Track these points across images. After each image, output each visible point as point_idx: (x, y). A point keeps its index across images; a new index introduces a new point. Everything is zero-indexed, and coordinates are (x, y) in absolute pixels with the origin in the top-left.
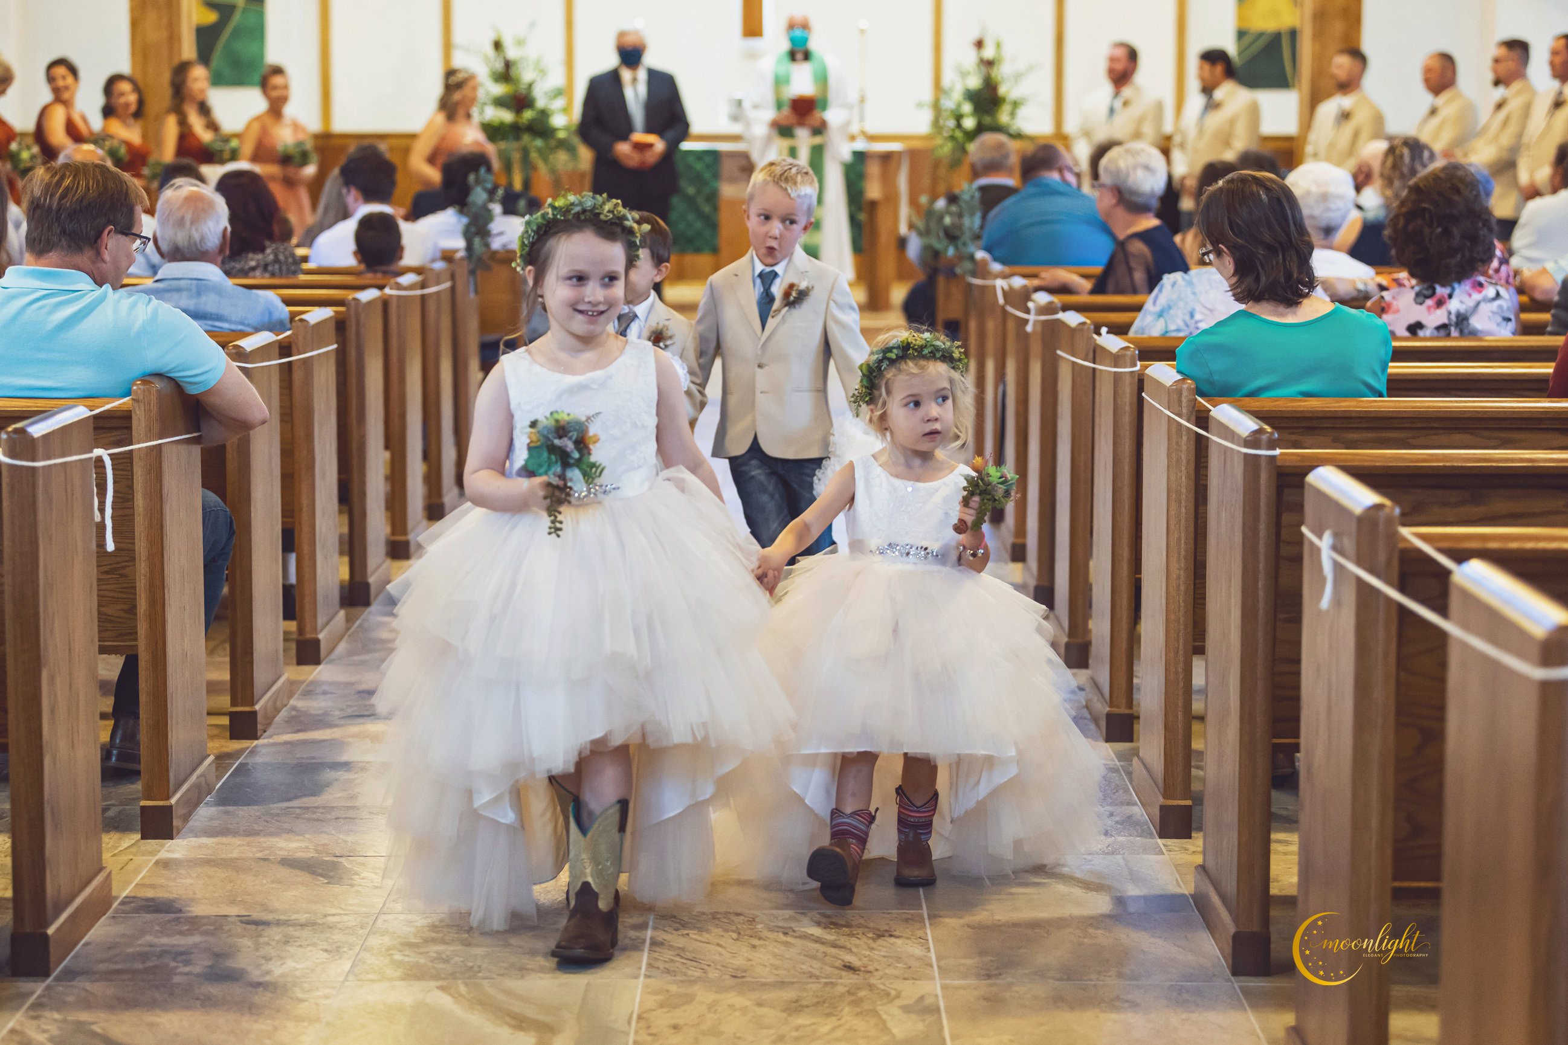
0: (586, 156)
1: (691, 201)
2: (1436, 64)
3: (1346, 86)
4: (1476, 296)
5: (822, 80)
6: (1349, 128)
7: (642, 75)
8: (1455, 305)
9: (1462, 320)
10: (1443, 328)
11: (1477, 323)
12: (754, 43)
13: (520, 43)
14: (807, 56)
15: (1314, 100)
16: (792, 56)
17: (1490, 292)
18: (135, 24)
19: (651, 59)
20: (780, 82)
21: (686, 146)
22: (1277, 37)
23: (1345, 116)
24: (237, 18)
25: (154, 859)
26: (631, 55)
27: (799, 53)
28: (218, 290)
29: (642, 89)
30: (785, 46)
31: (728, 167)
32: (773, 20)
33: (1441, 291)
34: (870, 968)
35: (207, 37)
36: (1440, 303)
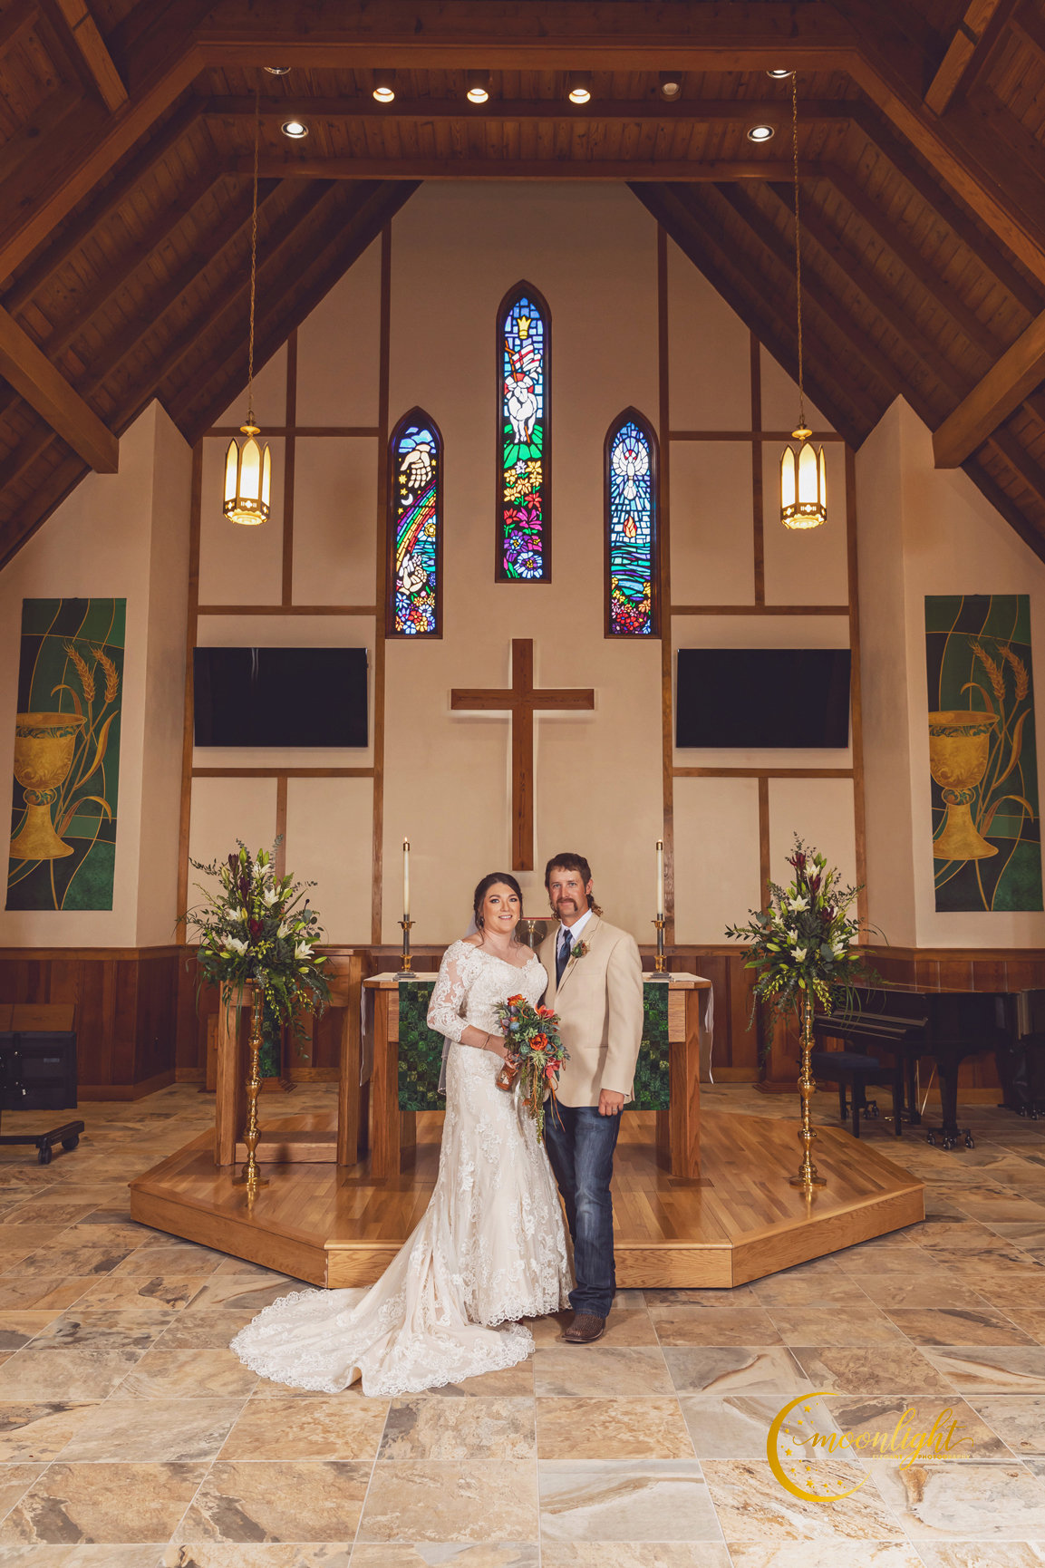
22: (971, 865)
24: (90, 850)
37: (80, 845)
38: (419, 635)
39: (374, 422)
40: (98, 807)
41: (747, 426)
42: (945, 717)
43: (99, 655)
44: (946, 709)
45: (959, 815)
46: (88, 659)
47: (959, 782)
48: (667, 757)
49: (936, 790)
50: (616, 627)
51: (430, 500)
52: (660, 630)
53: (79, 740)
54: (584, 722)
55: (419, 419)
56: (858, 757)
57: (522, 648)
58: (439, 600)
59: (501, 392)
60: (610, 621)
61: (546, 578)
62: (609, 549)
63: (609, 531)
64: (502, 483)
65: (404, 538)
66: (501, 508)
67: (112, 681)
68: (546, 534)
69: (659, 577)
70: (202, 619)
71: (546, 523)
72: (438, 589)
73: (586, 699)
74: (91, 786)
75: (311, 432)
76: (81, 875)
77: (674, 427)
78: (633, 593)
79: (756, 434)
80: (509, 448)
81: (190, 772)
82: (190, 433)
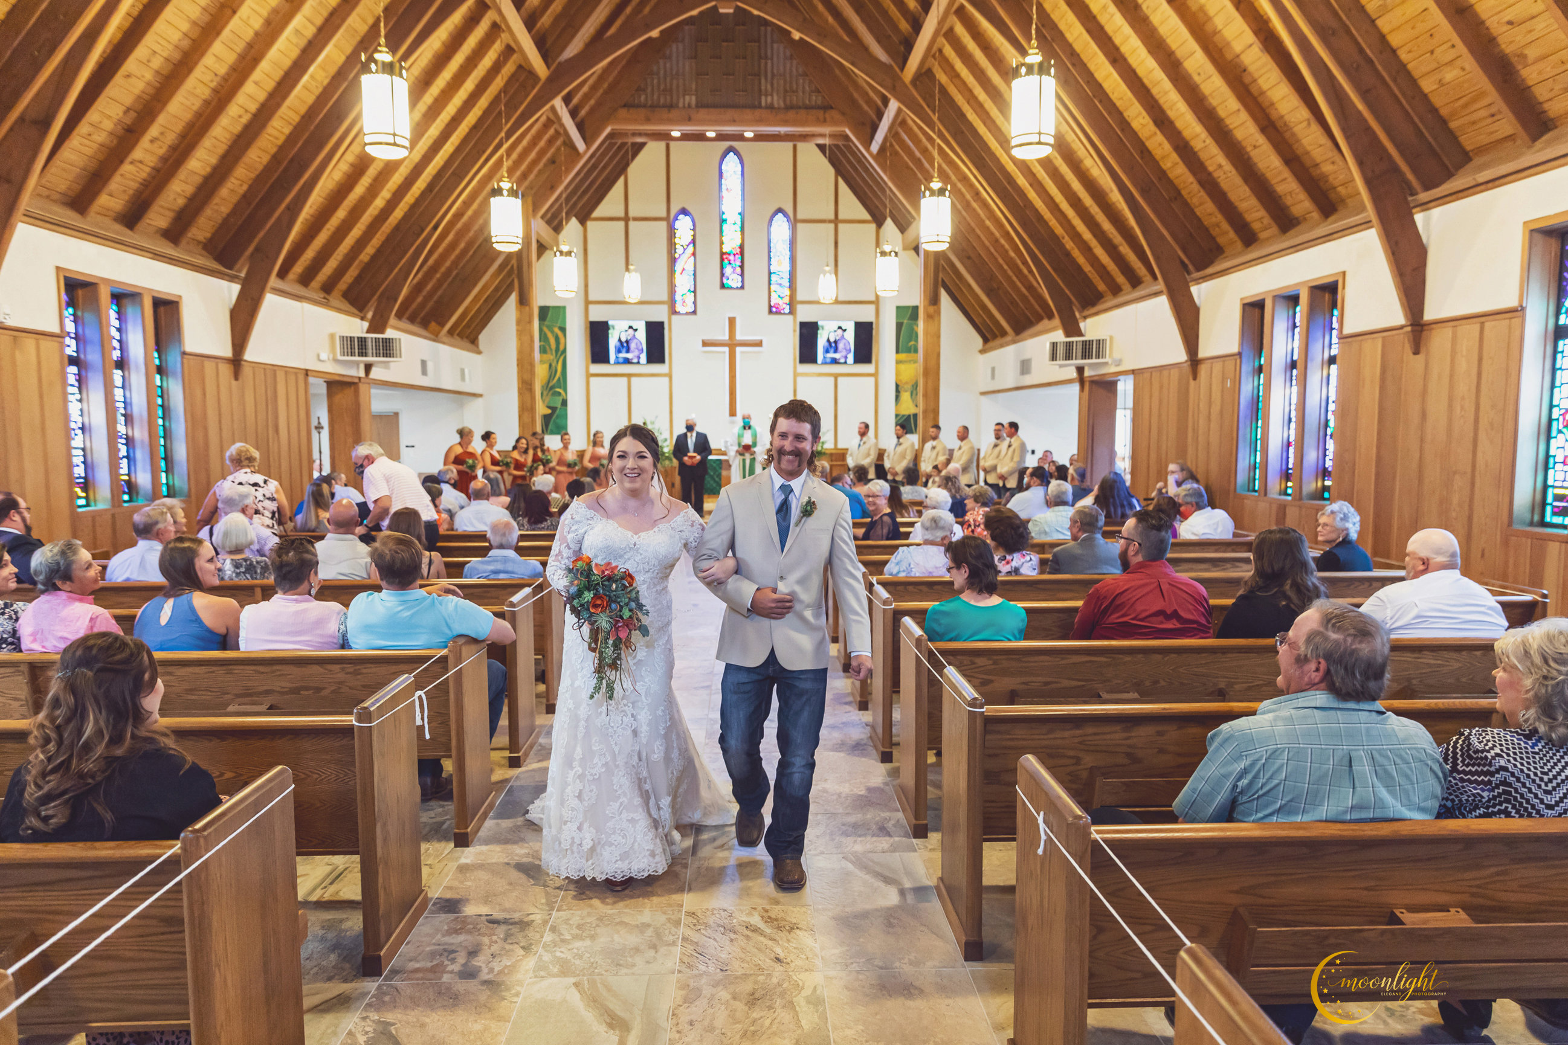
0: (675, 463)
1: (712, 477)
2: (961, 430)
3: (935, 438)
4: (1023, 560)
5: (755, 436)
6: (935, 452)
7: (694, 434)
8: (1014, 564)
9: (1016, 571)
10: (1009, 573)
11: (1023, 571)
12: (733, 418)
13: (653, 423)
14: (750, 428)
15: (924, 441)
16: (744, 428)
17: (1028, 558)
18: (520, 417)
19: (698, 429)
20: (740, 436)
21: (710, 457)
22: (909, 416)
23: (934, 448)
24: (558, 411)
25: (456, 864)
26: (690, 428)
27: (747, 426)
28: (513, 561)
29: (694, 439)
30: (742, 424)
31: (724, 465)
32: (740, 412)
33: (1008, 557)
34: (789, 960)
35: (547, 419)
36: (1008, 563)
37: (554, 409)
38: (687, 314)
39: (664, 214)
40: (559, 394)
41: (832, 217)
42: (903, 356)
43: (556, 330)
44: (903, 352)
45: (906, 396)
46: (552, 332)
47: (906, 383)
48: (795, 368)
49: (897, 386)
50: (773, 310)
51: (691, 249)
52: (792, 312)
53: (550, 365)
54: (758, 352)
55: (684, 212)
56: (877, 368)
57: (732, 321)
58: (695, 296)
59: (720, 198)
60: (770, 307)
61: (742, 287)
62: (770, 273)
63: (770, 265)
64: (722, 243)
65: (678, 267)
66: (722, 254)
67: (562, 340)
68: (742, 267)
69: (792, 286)
70: (591, 307)
71: (742, 261)
72: (694, 292)
73: (759, 344)
74: (556, 385)
75: (635, 219)
76: (555, 421)
77: (800, 216)
78: (780, 295)
79: (836, 221)
80: (725, 226)
81: (589, 375)
82: (583, 221)
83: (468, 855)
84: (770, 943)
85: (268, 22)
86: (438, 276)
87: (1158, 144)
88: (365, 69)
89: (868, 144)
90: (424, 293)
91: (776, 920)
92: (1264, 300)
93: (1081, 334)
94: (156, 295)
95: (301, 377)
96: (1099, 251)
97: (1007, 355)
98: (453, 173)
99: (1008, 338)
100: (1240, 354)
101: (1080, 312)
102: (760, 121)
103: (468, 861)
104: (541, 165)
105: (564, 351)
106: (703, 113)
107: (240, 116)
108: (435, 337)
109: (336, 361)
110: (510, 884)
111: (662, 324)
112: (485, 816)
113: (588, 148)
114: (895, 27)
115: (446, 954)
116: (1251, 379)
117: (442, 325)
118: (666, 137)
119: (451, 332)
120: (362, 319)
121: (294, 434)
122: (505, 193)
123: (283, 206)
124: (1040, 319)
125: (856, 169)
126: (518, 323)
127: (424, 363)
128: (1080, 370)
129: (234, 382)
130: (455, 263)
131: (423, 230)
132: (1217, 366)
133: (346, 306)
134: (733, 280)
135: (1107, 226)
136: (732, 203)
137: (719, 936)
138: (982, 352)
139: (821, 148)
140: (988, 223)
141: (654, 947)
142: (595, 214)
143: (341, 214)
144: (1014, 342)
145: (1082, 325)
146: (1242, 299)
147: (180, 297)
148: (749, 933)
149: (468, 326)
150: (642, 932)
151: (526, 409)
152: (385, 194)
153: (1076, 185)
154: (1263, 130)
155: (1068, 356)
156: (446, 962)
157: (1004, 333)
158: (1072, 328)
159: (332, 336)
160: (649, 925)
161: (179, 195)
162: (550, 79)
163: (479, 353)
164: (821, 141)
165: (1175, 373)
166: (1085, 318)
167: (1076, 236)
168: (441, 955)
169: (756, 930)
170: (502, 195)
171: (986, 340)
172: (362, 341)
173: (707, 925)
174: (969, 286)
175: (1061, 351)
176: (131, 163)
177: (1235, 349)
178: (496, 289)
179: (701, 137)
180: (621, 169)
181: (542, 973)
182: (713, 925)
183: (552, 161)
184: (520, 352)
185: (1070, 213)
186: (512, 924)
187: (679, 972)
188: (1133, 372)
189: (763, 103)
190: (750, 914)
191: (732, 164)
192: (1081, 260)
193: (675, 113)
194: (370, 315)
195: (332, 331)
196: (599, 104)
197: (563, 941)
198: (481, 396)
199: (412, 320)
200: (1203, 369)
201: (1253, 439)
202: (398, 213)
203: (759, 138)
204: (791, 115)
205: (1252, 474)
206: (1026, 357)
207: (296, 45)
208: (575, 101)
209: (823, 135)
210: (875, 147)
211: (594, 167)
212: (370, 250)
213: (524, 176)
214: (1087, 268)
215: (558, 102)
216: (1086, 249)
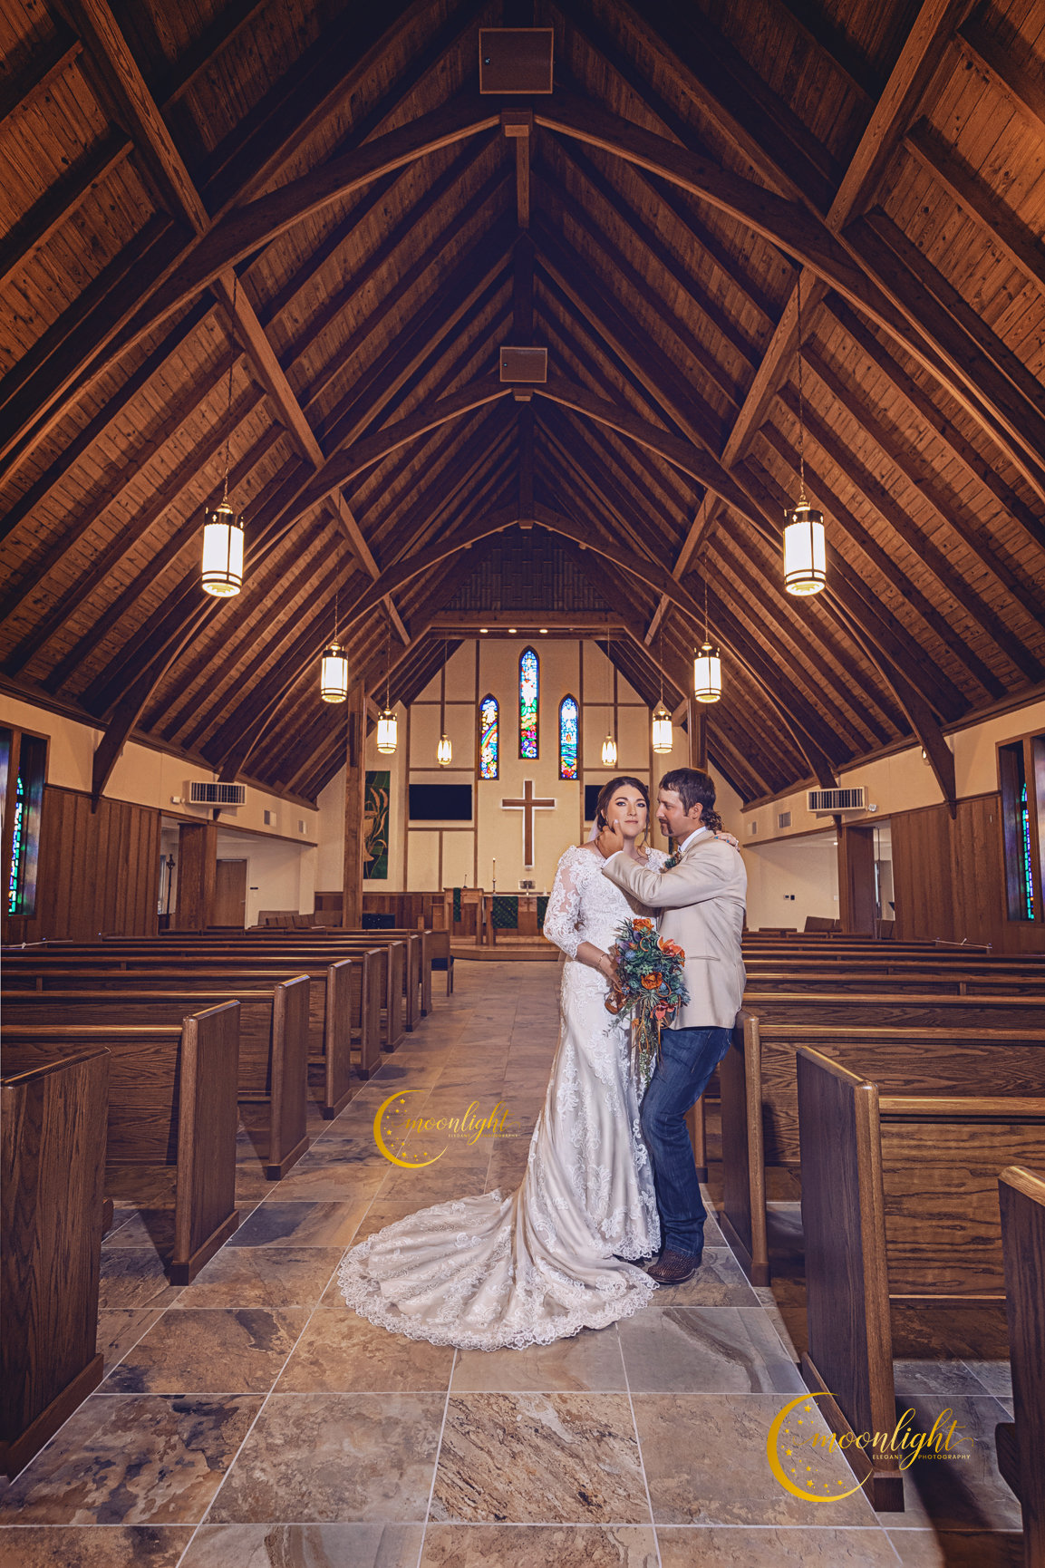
12: (529, 866)
18: (345, 860)
24: (379, 859)
31: (521, 902)
34: (599, 1498)
35: (369, 864)
37: (376, 857)
38: (490, 779)
39: (473, 699)
40: (381, 844)
41: (612, 701)
43: (381, 790)
46: (378, 792)
48: (582, 824)
50: (563, 776)
51: (495, 727)
52: (579, 778)
53: (374, 820)
54: (551, 810)
55: (490, 697)
57: (528, 785)
58: (498, 765)
59: (520, 687)
60: (561, 774)
61: (537, 757)
62: (561, 746)
63: (560, 739)
64: (521, 722)
65: (485, 742)
66: (521, 730)
67: (386, 800)
68: (537, 741)
69: (579, 757)
70: (411, 773)
71: (538, 737)
72: (497, 761)
73: (551, 803)
74: (379, 839)
75: (449, 703)
76: (377, 868)
77: (585, 701)
78: (569, 763)
79: (616, 705)
80: (523, 708)
81: (408, 829)
82: (407, 705)
83: (181, 1300)
84: (571, 1462)
85: (143, 509)
86: (283, 741)
87: (907, 613)
88: (208, 521)
89: (642, 638)
90: (271, 755)
91: (579, 1418)
92: (1021, 742)
93: (836, 786)
94: (26, 732)
95: (154, 816)
96: (850, 714)
97: (767, 813)
98: (299, 653)
99: (767, 798)
100: (999, 792)
101: (834, 768)
102: (553, 620)
103: (180, 1306)
104: (373, 655)
105: (388, 808)
106: (506, 614)
107: (116, 588)
108: (279, 794)
109: (188, 804)
110: (223, 1344)
111: (470, 786)
112: (219, 1241)
113: (412, 640)
114: (665, 538)
115: (95, 1468)
116: (1013, 816)
117: (285, 783)
118: (475, 635)
119: (292, 790)
120: (215, 772)
121: (143, 865)
122: (334, 654)
123: (149, 665)
124: (795, 779)
125: (632, 662)
126: (348, 781)
127: (267, 814)
128: (837, 818)
129: (90, 815)
130: (298, 731)
131: (270, 699)
132: (977, 806)
133: (202, 760)
134: (530, 752)
135: (858, 691)
136: (529, 692)
137: (494, 1446)
138: (743, 811)
139: (602, 645)
140: (747, 697)
141: (399, 1466)
142: (417, 699)
143: (200, 680)
144: (773, 800)
145: (837, 780)
146: (997, 744)
147: (49, 737)
148: (539, 1441)
149: (308, 786)
150: (384, 1436)
151: (351, 853)
152: (239, 667)
153: (828, 657)
154: (1011, 589)
155: (827, 805)
156: (91, 1486)
157: (763, 794)
158: (828, 781)
159: (186, 783)
160: (397, 1422)
161: (58, 652)
162: (380, 581)
163: (317, 810)
164: (602, 639)
165: (933, 815)
166: (840, 773)
167: (828, 702)
168: (88, 1470)
169: (549, 1436)
170: (332, 656)
171: (746, 801)
172: (212, 787)
173: (480, 1426)
174: (731, 754)
175: (819, 800)
176: (15, 619)
177: (995, 788)
178: (333, 756)
179: (504, 635)
180: (439, 664)
181: (224, 1514)
182: (489, 1425)
183: (383, 652)
184: (348, 805)
185: (823, 682)
186: (207, 1414)
187: (432, 1518)
188: (890, 816)
189: (556, 607)
190: (539, 1406)
191: (529, 663)
192: (833, 723)
193: (484, 614)
194: (221, 769)
195: (187, 779)
196: (422, 608)
197: (271, 1448)
198: (316, 845)
199: (260, 778)
200: (962, 809)
201: (1021, 870)
202: (251, 684)
203: (552, 635)
204: (579, 615)
205: (1023, 903)
206: (786, 810)
207: (168, 532)
208: (403, 603)
209: (604, 634)
210: (648, 640)
211: (418, 659)
212: (225, 713)
213: (359, 662)
214: (840, 731)
215: (386, 598)
216: (838, 713)
